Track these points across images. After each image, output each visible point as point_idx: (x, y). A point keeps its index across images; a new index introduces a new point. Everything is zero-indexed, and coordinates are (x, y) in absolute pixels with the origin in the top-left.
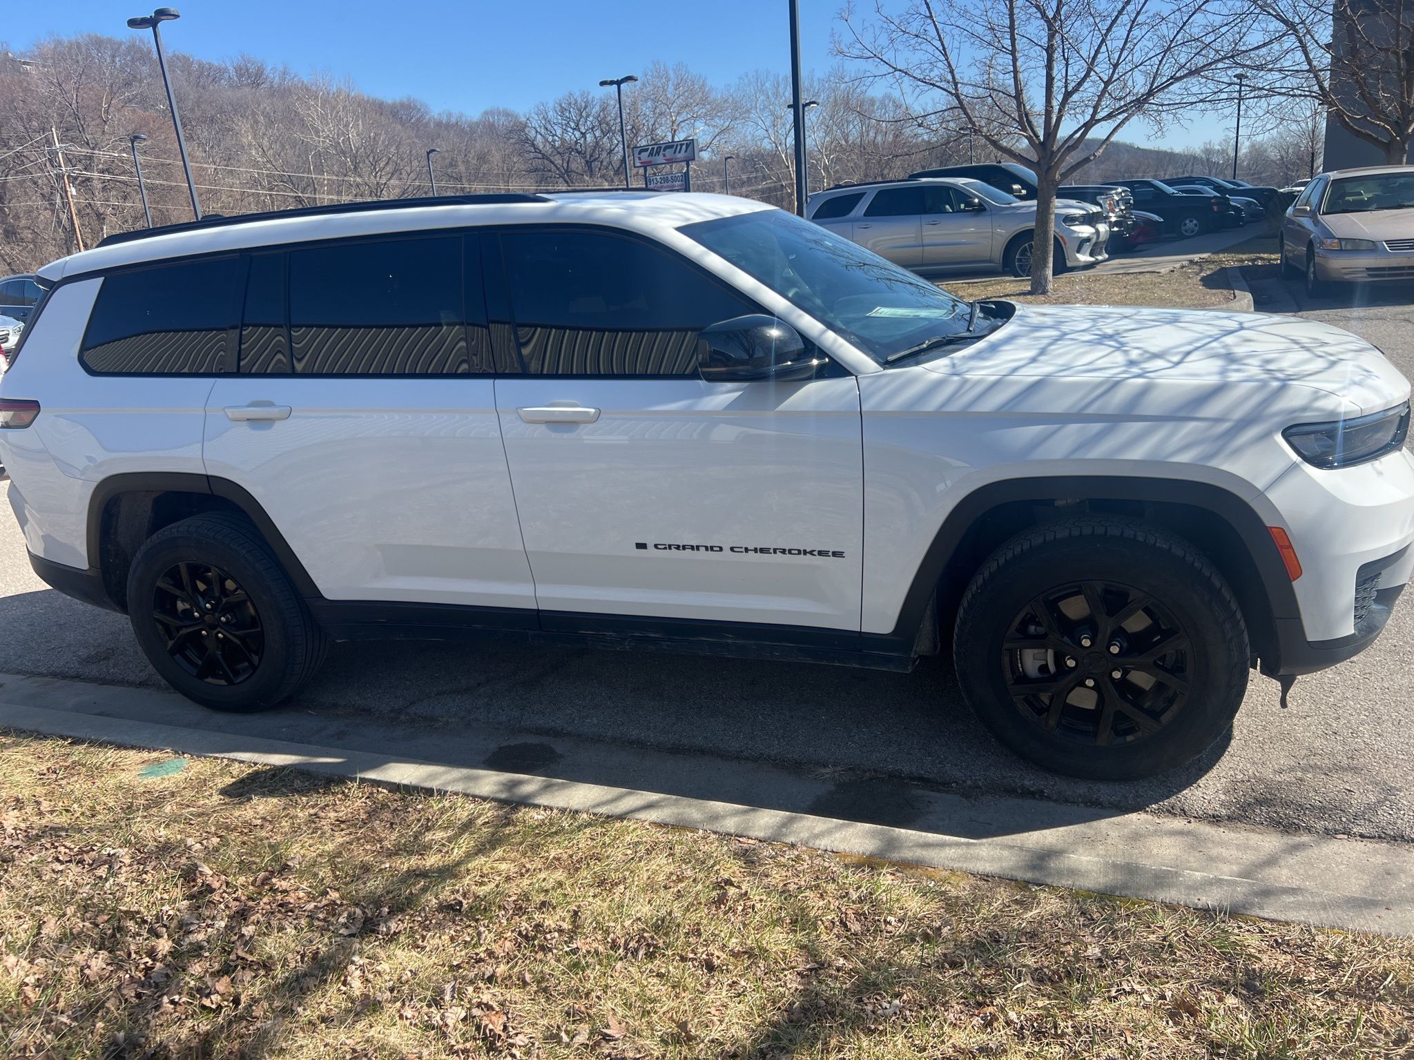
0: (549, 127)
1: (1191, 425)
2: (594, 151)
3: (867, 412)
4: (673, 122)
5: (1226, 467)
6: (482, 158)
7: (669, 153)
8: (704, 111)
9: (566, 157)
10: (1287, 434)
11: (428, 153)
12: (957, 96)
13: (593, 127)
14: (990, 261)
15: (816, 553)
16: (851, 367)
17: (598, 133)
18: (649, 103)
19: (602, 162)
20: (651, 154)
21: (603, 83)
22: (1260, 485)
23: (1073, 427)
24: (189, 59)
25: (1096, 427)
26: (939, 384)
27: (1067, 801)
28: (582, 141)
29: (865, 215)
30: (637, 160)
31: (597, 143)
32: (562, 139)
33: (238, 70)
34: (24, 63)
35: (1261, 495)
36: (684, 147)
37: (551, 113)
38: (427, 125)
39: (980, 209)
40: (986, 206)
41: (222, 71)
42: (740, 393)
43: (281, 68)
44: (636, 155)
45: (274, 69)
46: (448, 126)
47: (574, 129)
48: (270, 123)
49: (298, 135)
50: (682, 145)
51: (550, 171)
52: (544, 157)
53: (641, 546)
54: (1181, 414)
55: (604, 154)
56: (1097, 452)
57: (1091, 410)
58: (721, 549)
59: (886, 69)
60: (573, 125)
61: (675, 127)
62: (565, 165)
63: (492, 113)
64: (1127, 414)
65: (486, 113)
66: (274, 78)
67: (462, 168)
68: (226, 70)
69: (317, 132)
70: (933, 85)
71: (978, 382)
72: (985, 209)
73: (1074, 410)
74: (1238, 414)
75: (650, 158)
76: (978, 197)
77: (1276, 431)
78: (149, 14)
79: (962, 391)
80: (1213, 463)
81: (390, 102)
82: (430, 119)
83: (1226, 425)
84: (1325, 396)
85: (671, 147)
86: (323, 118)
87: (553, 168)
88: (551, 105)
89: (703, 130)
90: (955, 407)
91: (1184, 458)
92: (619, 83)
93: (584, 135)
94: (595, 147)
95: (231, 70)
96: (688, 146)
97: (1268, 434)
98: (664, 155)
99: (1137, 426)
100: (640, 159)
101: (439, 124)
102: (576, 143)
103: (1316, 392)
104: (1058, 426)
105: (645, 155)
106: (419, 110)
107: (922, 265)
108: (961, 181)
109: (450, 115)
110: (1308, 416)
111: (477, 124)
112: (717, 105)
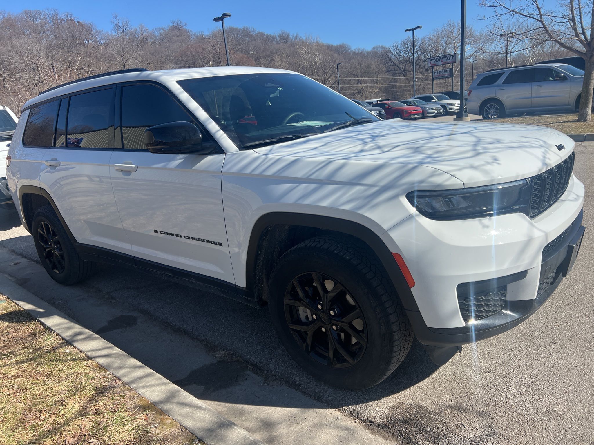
0: (398, 51)
1: (358, 188)
2: (417, 61)
3: (224, 172)
4: (455, 47)
5: (367, 214)
6: (368, 66)
7: (444, 60)
8: (471, 40)
9: (404, 64)
10: (410, 197)
11: (338, 65)
12: (541, 21)
13: (418, 51)
14: (568, 105)
15: (212, 242)
16: (225, 149)
17: (419, 53)
18: (445, 39)
19: (420, 66)
20: (436, 61)
21: (406, 31)
22: (385, 227)
23: (303, 186)
24: (263, 33)
25: (313, 186)
26: (257, 158)
27: (307, 394)
28: (412, 57)
29: (503, 83)
30: (429, 64)
31: (418, 58)
32: (403, 57)
33: (280, 36)
34: (207, 39)
35: (385, 232)
36: (451, 57)
37: (399, 46)
38: (350, 54)
39: (564, 79)
40: (568, 77)
41: (274, 37)
42: (183, 160)
43: (295, 35)
44: (429, 62)
45: (293, 35)
46: (358, 54)
47: (409, 52)
48: (288, 56)
49: (297, 61)
50: (450, 56)
51: (397, 70)
52: (395, 65)
53: (156, 231)
54: (354, 182)
55: (421, 62)
56: (308, 201)
57: (313, 177)
58: (181, 237)
59: (506, 11)
60: (408, 50)
61: (456, 49)
62: (404, 67)
63: (376, 47)
64: (329, 180)
65: (374, 48)
66: (293, 39)
67: (359, 71)
68: (275, 37)
69: (304, 59)
70: (529, 17)
71: (271, 159)
72: (567, 79)
73: (305, 177)
74: (383, 183)
75: (436, 63)
76: (563, 73)
77: (402, 194)
78: (221, 16)
79: (263, 163)
80: (361, 212)
81: (335, 45)
82: (351, 51)
83: (375, 189)
84: (440, 174)
85: (446, 57)
86: (307, 53)
87: (399, 70)
88: (400, 43)
89: (469, 49)
90: (257, 172)
91: (347, 207)
92: (413, 30)
93: (413, 54)
94: (418, 59)
95: (277, 37)
96: (453, 56)
97: (395, 197)
98: (442, 61)
99: (331, 187)
100: (430, 63)
101: (354, 53)
102: (409, 58)
103: (435, 172)
104: (297, 184)
105: (433, 62)
106: (347, 48)
107: (531, 107)
108: (555, 65)
109: (359, 49)
110: (424, 186)
111: (370, 52)
112: (477, 38)
